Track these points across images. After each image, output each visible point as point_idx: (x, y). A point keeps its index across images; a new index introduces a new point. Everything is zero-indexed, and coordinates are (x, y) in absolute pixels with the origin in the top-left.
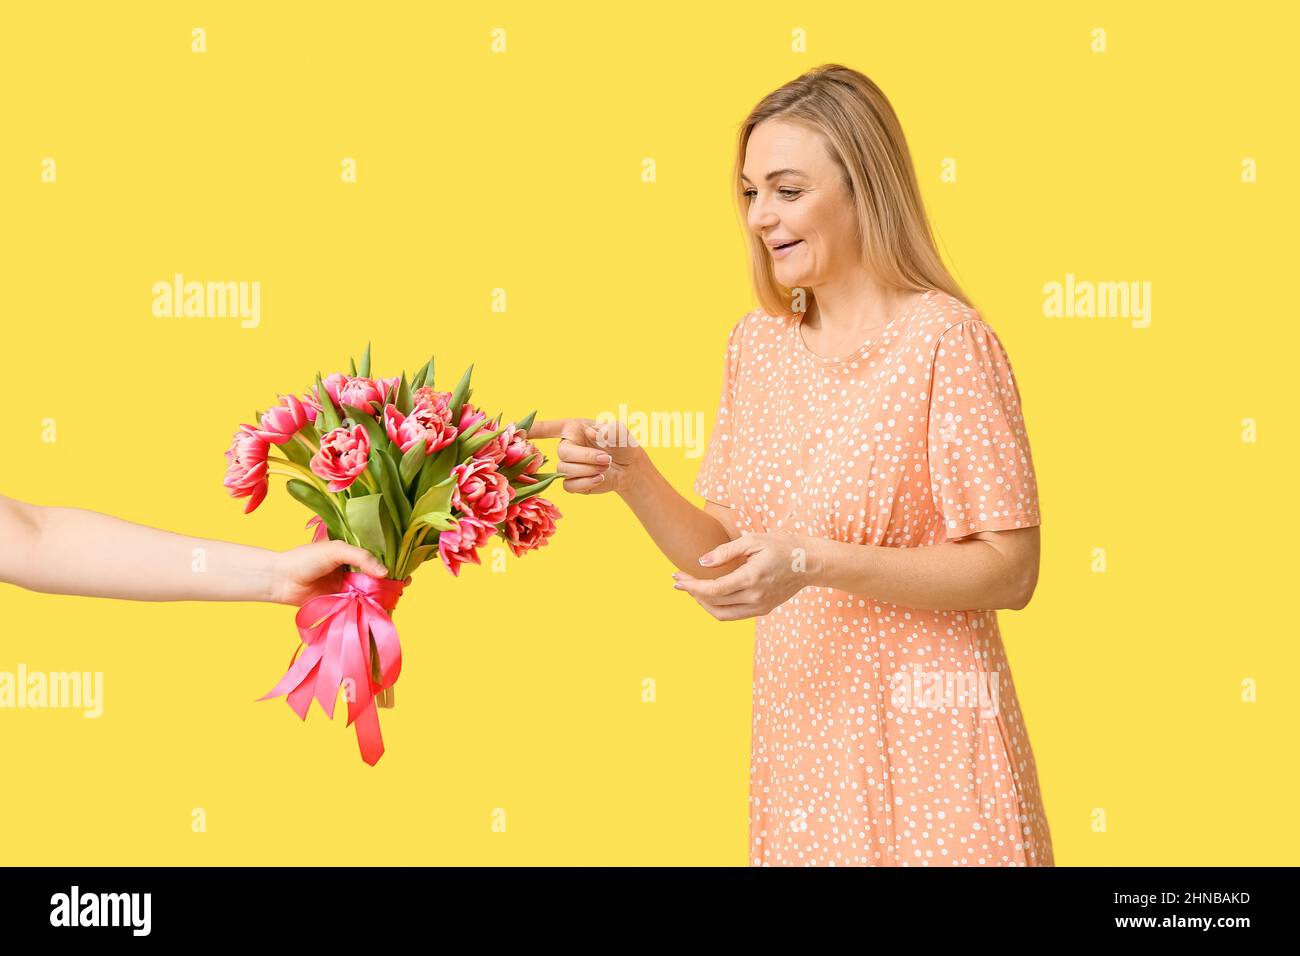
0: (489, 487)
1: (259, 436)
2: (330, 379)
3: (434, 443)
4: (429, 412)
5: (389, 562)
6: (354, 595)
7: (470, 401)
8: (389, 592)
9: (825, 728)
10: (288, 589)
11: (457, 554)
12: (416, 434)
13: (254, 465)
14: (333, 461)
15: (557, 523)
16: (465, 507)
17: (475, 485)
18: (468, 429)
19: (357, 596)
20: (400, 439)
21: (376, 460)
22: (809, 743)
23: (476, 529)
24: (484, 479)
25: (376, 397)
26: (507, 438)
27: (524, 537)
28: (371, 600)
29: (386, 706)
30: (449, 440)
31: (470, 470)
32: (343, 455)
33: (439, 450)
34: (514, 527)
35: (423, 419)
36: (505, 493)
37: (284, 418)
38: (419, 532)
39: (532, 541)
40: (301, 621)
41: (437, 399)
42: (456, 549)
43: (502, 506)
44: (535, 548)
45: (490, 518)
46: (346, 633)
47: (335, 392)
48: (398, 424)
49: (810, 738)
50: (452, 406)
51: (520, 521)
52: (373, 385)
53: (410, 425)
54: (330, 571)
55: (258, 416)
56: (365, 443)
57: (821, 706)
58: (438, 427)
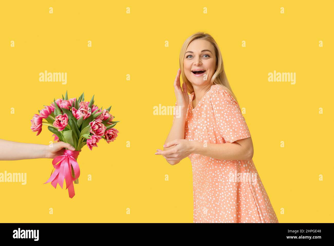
0: (99, 127)
1: (40, 117)
2: (57, 100)
3: (85, 117)
4: (83, 109)
5: (75, 146)
6: (67, 155)
7: (94, 104)
8: (75, 154)
9: (213, 201)
10: (50, 154)
11: (92, 145)
12: (80, 115)
13: (39, 125)
14: (59, 123)
15: (118, 134)
16: (93, 133)
17: (96, 127)
18: (94, 112)
19: (68, 156)
20: (77, 116)
21: (70, 121)
22: (209, 205)
23: (96, 138)
24: (98, 125)
25: (70, 105)
26: (104, 113)
27: (110, 139)
28: (71, 157)
29: (77, 183)
30: (89, 116)
31: (94, 123)
32: (61, 122)
33: (87, 118)
34: (107, 136)
35: (82, 111)
36: (103, 128)
37: (46, 112)
38: (82, 139)
39: (112, 139)
40: (54, 163)
41: (85, 104)
42: (91, 144)
43: (103, 131)
44: (113, 141)
45: (100, 135)
46: (65, 165)
47: (59, 104)
48: (76, 112)
49: (209, 204)
50: (89, 106)
51: (108, 135)
52: (69, 102)
53: (79, 112)
54: (60, 149)
55: (39, 111)
56: (67, 118)
57: (210, 195)
58: (86, 113)
